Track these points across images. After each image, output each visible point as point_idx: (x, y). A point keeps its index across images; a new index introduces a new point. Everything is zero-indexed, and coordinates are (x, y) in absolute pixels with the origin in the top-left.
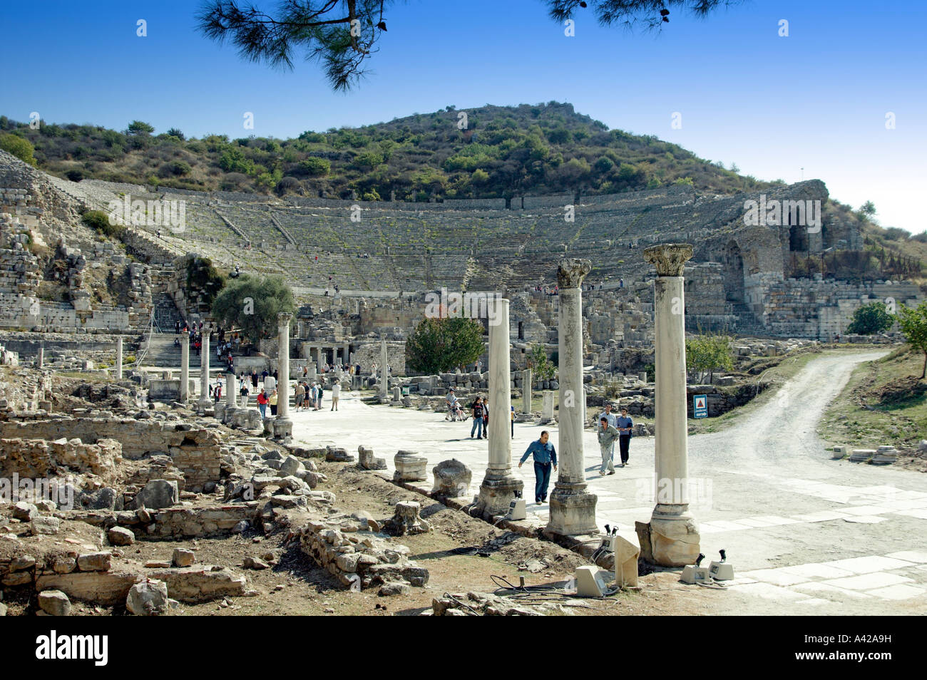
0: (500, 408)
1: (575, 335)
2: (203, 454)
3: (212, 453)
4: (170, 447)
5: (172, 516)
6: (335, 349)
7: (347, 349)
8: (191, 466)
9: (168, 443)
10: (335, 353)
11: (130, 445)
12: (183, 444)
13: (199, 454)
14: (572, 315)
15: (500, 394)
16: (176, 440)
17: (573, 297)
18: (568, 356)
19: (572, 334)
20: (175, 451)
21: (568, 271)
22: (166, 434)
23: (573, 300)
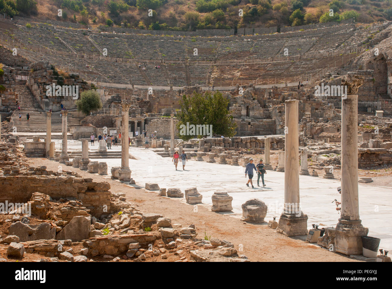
0: (293, 169)
1: (353, 124)
2: (100, 197)
3: (105, 196)
4: (78, 193)
5: (99, 243)
6: (136, 122)
7: (143, 122)
8: (92, 205)
9: (77, 190)
10: (136, 124)
11: (52, 192)
12: (86, 191)
13: (97, 197)
14: (352, 112)
15: (293, 160)
16: (82, 188)
17: (353, 100)
18: (349, 138)
19: (352, 124)
20: (82, 196)
21: (350, 83)
22: (76, 184)
23: (353, 102)
